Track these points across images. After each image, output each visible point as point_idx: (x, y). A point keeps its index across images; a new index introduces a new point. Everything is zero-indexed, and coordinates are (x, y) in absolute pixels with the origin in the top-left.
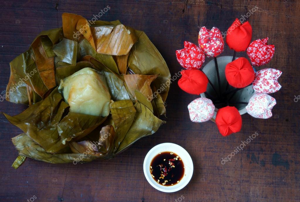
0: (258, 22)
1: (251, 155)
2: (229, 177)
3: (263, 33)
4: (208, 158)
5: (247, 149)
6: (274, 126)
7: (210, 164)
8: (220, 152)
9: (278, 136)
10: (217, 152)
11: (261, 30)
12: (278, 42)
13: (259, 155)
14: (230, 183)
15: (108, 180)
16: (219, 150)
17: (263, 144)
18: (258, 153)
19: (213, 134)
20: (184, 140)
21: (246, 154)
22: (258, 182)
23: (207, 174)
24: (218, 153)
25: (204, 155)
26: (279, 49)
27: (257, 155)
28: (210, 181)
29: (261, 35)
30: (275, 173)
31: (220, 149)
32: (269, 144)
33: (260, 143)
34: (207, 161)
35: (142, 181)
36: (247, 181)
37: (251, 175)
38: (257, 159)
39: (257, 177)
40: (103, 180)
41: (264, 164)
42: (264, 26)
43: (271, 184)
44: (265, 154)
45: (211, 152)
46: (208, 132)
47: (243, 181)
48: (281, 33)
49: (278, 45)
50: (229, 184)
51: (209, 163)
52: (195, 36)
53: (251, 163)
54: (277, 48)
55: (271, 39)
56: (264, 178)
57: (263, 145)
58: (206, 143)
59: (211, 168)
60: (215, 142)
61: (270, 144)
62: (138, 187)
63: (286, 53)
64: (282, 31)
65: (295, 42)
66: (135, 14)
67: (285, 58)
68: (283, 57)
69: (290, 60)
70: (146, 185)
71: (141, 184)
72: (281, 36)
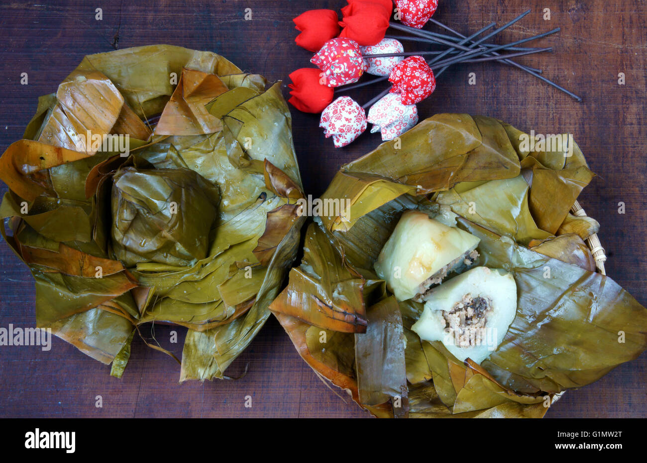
48: (566, 73)
62: (288, 401)
63: (577, 113)
64: (568, 70)
65: (594, 90)
66: (273, 50)
67: (575, 124)
68: (572, 121)
69: (586, 126)
70: (303, 396)
71: (293, 394)
72: (565, 80)
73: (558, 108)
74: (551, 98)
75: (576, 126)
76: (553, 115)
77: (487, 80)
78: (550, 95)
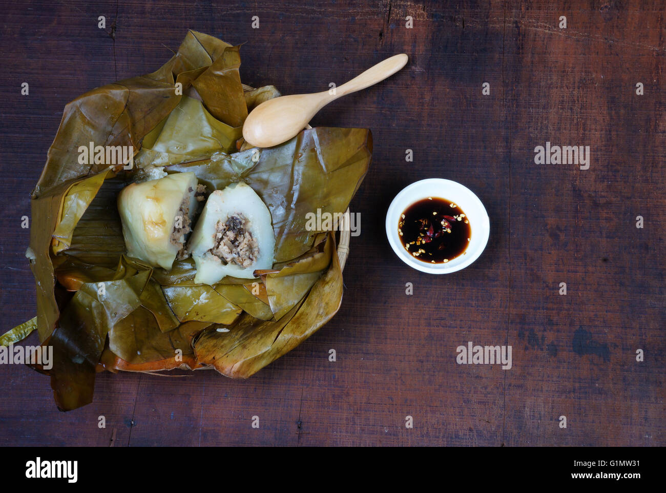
0: (544, 55)
1: (527, 333)
2: (481, 377)
3: (555, 78)
4: (435, 338)
5: (518, 321)
6: (577, 274)
7: (439, 352)
8: (460, 328)
9: (585, 292)
10: (454, 327)
11: (551, 71)
12: (586, 97)
13: (545, 333)
14: (483, 390)
15: (227, 385)
16: (458, 322)
17: (553, 309)
18: (542, 328)
19: (447, 289)
20: (385, 303)
21: (516, 330)
22: (542, 387)
23: (434, 372)
24: (456, 329)
25: (426, 334)
26: (590, 111)
27: (540, 334)
28: (440, 386)
29: (549, 82)
30: (579, 369)
31: (461, 321)
32: (566, 310)
33: (547, 309)
34: (433, 346)
35: (296, 386)
36: (520, 386)
37: (528, 374)
38: (540, 341)
39: (540, 378)
40: (216, 384)
41: (554, 350)
42: (557, 62)
43: (569, 392)
44: (558, 331)
45: (441, 328)
46: (435, 286)
47: (510, 385)
48: (594, 76)
49: (586, 102)
50: (481, 391)
51: (437, 350)
52: (407, 88)
53: (526, 349)
54: (586, 109)
55: (571, 90)
56: (555, 379)
57: (554, 312)
58: (431, 309)
59: (441, 359)
60: (451, 305)
61: (568, 310)
62: (289, 398)
63: (604, 119)
64: (597, 72)
65: (624, 94)
66: (278, 44)
67: (602, 130)
68: (598, 127)
69: (613, 133)
70: (304, 394)
71: (295, 392)
72: (593, 83)
73: (583, 113)
74: (576, 102)
75: (602, 132)
76: (577, 120)
77: (507, 81)
78: (575, 98)
